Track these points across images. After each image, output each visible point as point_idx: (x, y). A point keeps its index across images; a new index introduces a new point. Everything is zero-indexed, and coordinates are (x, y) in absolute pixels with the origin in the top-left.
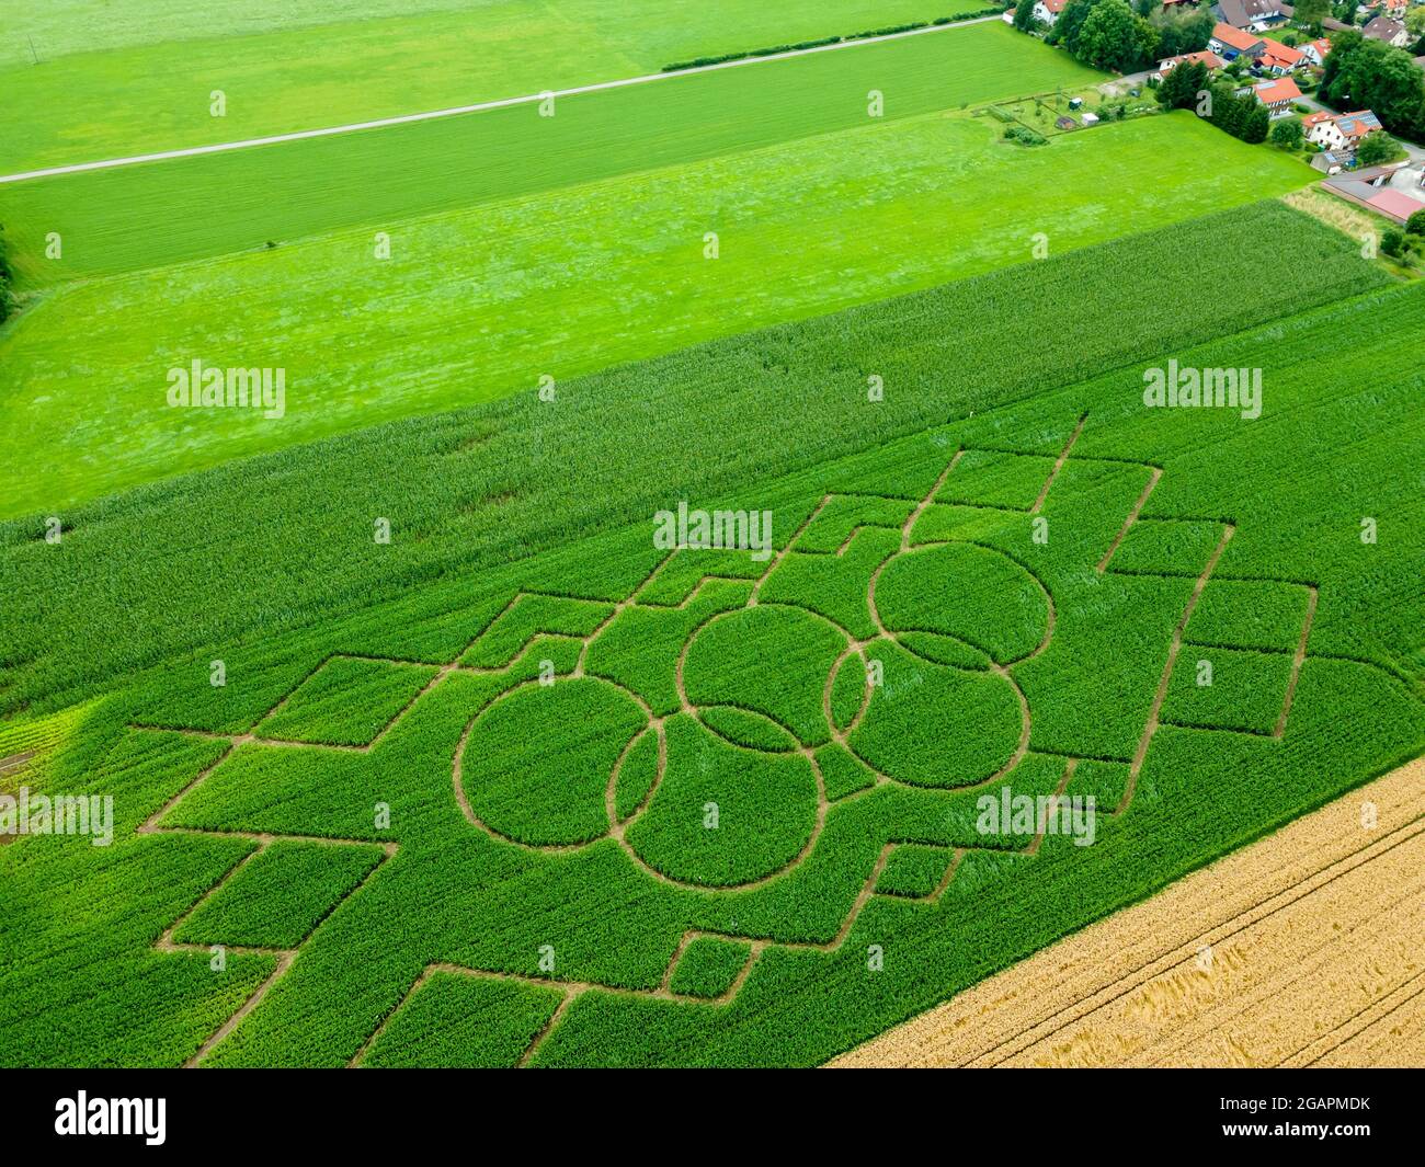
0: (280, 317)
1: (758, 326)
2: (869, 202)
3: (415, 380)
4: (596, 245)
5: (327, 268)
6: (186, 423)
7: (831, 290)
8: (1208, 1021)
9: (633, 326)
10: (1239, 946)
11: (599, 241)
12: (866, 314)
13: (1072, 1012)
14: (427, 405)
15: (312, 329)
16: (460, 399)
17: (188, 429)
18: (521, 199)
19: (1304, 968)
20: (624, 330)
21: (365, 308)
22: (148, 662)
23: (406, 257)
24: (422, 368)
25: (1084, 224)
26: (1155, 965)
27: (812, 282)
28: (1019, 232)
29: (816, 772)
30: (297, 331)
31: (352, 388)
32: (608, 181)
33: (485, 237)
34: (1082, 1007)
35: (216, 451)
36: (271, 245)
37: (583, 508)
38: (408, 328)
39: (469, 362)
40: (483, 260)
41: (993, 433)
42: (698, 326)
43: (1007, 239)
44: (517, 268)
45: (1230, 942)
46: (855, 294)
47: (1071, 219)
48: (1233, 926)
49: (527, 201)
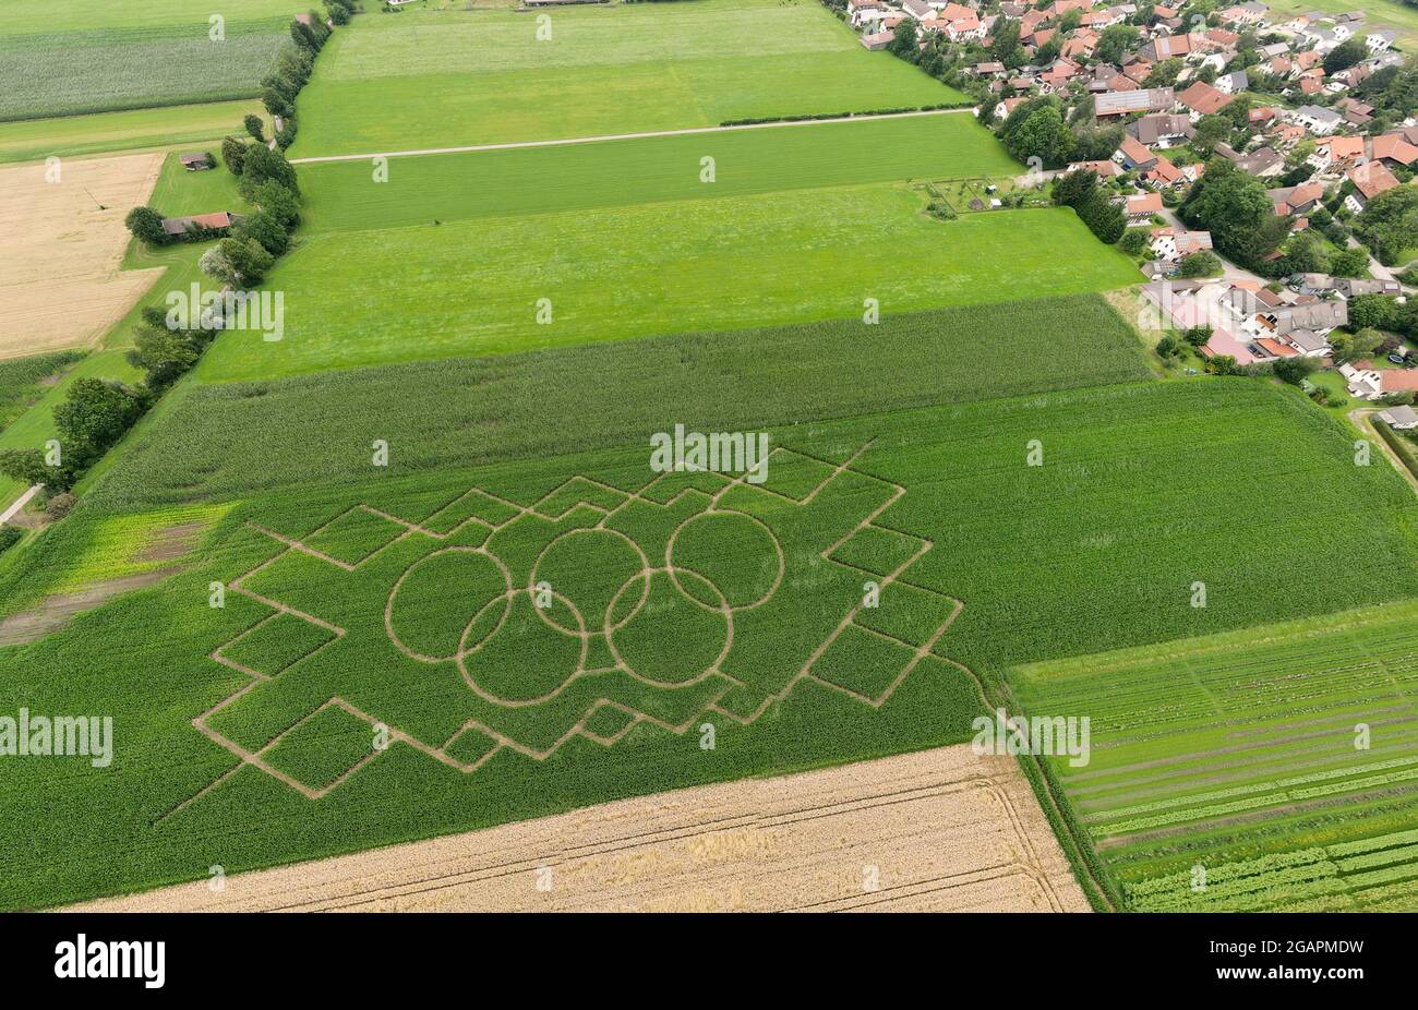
0: (421, 274)
1: (694, 330)
2: (809, 247)
3: (478, 331)
4: (622, 252)
5: (461, 244)
6: (346, 337)
7: (752, 311)
9: (617, 316)
10: (776, 833)
11: (625, 249)
12: (765, 334)
13: (652, 837)
14: (477, 349)
15: (436, 286)
16: (496, 349)
17: (346, 341)
18: (592, 211)
20: (610, 317)
21: (471, 276)
22: (268, 485)
23: (508, 243)
24: (485, 323)
25: (949, 289)
26: (719, 824)
27: (744, 303)
28: (900, 288)
29: (585, 649)
30: (428, 285)
31: (441, 330)
32: (649, 206)
33: (560, 235)
34: (659, 836)
35: (353, 359)
36: (437, 223)
37: (531, 440)
38: (489, 294)
39: (513, 324)
40: (550, 252)
41: (804, 440)
42: (656, 323)
43: (889, 292)
44: (567, 261)
46: (768, 317)
47: (942, 283)
49: (594, 214)
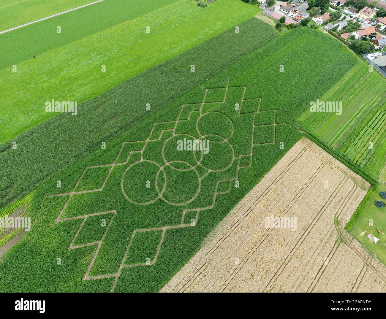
0: (43, 78)
1: (157, 64)
2: (173, 26)
3: (83, 90)
4: (115, 46)
5: (51, 62)
6: (29, 112)
7: (171, 51)
8: (272, 205)
9: (130, 67)
10: (275, 188)
11: (115, 45)
12: (180, 57)
13: (250, 210)
14: (88, 97)
15: (52, 80)
16: (95, 94)
17: (30, 114)
18: (94, 35)
19: (286, 190)
20: (127, 69)
21: (64, 72)
22: (42, 179)
23: (70, 55)
24: (83, 87)
25: (219, 27)
26: (262, 196)
27: (166, 50)
28: (206, 31)
29: (196, 172)
30: (49, 81)
31: (68, 95)
32: (113, 27)
33: (88, 47)
34: (251, 208)
35: (39, 119)
36: (34, 57)
37: (132, 119)
38: (77, 76)
39: (94, 83)
40: (89, 54)
41: (213, 84)
42: (144, 65)
43: (204, 33)
44: (98, 55)
45: (273, 188)
46: (176, 52)
47: (216, 26)
48: (273, 184)
49: (95, 36)
